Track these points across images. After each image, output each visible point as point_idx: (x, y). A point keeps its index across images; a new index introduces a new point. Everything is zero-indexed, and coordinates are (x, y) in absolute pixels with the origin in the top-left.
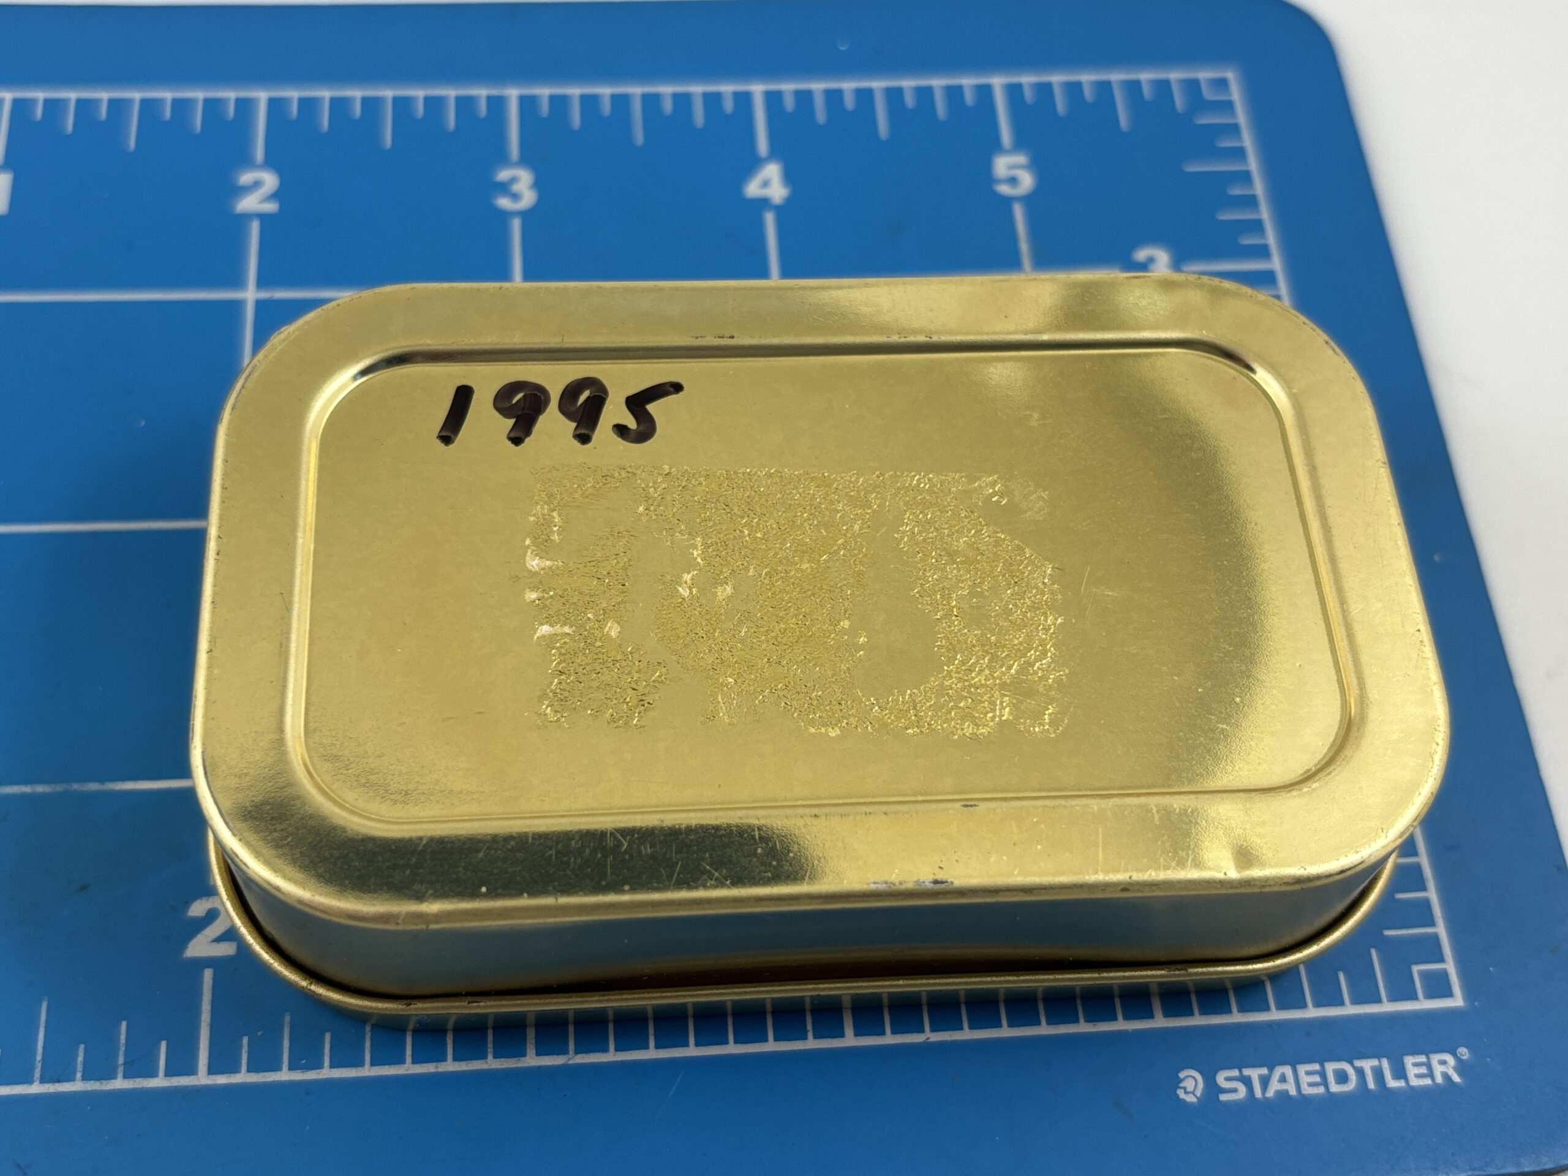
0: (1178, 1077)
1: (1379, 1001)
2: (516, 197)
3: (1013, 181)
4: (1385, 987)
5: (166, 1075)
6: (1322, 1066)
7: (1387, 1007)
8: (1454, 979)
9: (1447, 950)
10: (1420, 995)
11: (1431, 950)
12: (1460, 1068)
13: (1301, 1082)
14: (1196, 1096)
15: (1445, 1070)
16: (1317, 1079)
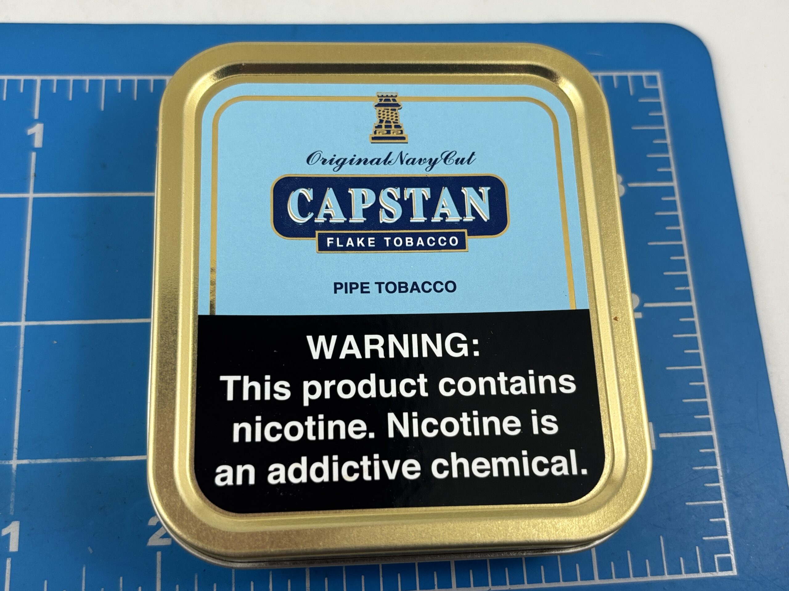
1: (698, 572)
4: (701, 566)
7: (702, 575)
8: (734, 562)
9: (731, 548)
10: (717, 570)
11: (723, 547)
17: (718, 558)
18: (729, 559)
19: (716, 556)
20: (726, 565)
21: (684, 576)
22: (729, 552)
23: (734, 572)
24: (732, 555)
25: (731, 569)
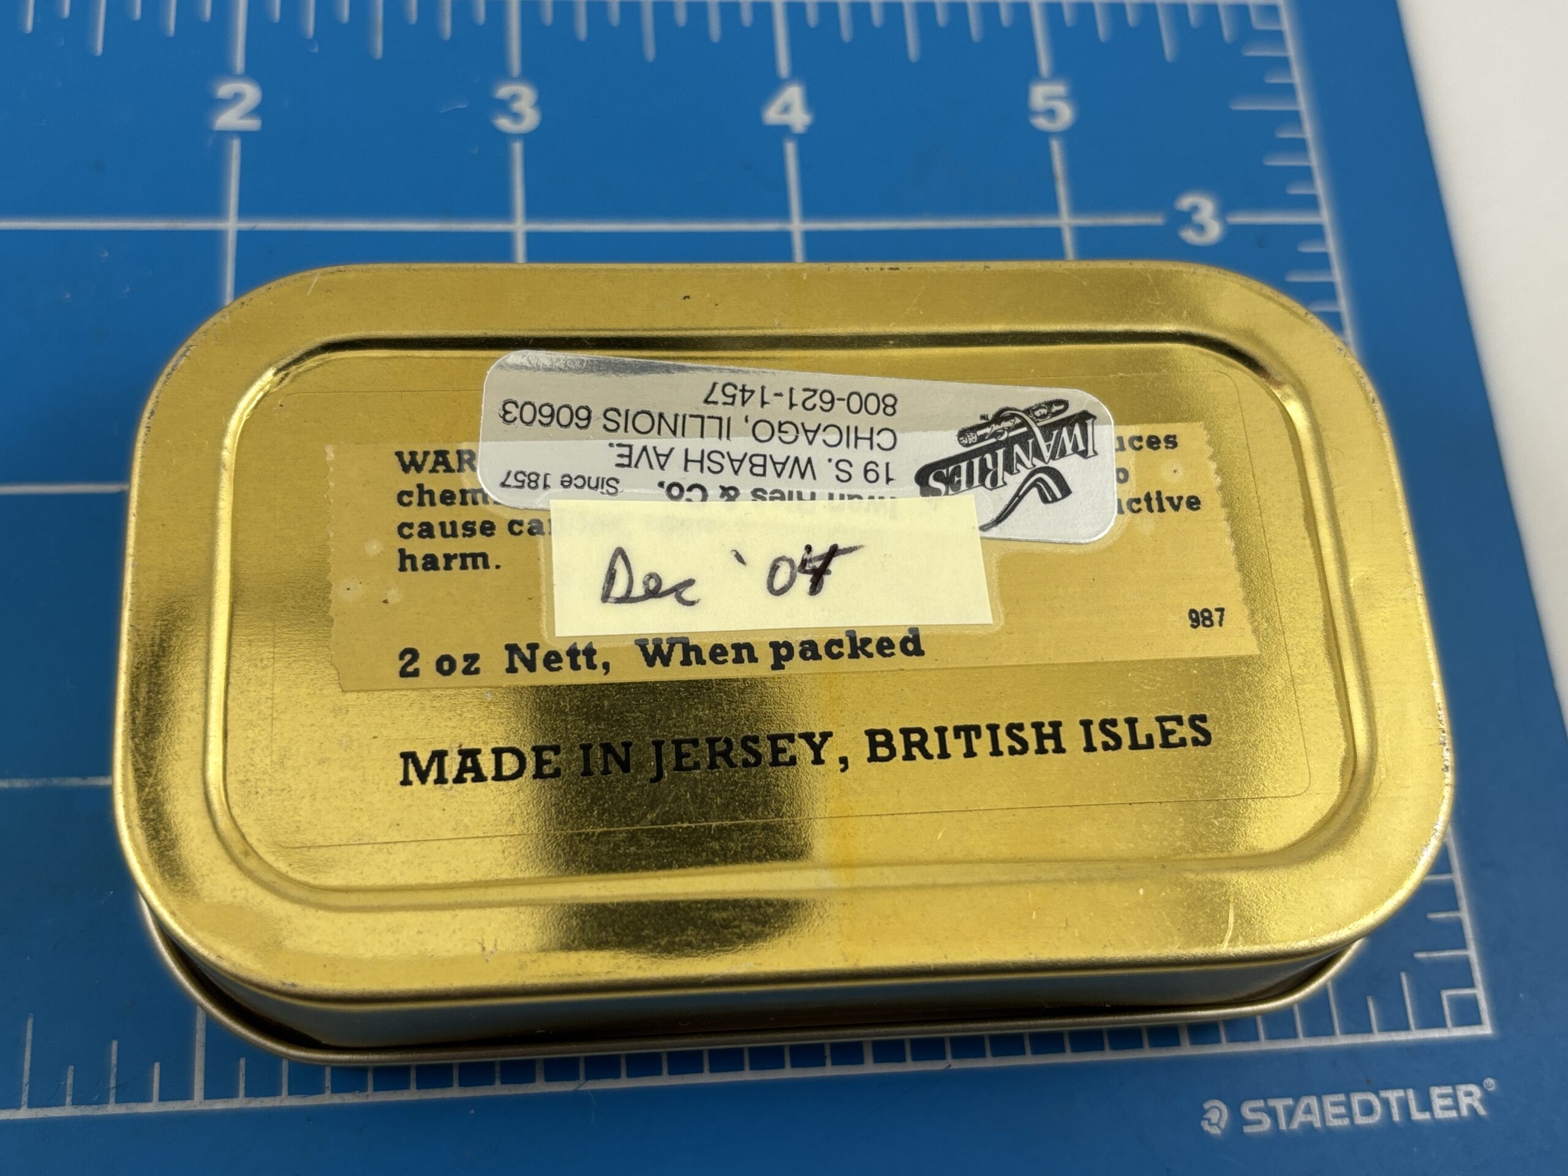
0: (1203, 1108)
1: (1407, 1028)
2: (517, 117)
3: (1051, 113)
4: (1414, 1013)
5: (161, 1100)
6: (1348, 1097)
7: (1416, 1035)
8: (1483, 1005)
9: (1478, 975)
10: (1449, 1022)
11: (1461, 974)
12: (1488, 1099)
13: (1326, 1114)
14: (1219, 1127)
15: (1471, 1102)
16: (1342, 1110)
17: (1451, 999)
18: (1473, 1002)
19: (1446, 994)
20: (1468, 1013)
21: (1378, 1038)
22: (1472, 985)
24: (1480, 992)
25: (1478, 1022)
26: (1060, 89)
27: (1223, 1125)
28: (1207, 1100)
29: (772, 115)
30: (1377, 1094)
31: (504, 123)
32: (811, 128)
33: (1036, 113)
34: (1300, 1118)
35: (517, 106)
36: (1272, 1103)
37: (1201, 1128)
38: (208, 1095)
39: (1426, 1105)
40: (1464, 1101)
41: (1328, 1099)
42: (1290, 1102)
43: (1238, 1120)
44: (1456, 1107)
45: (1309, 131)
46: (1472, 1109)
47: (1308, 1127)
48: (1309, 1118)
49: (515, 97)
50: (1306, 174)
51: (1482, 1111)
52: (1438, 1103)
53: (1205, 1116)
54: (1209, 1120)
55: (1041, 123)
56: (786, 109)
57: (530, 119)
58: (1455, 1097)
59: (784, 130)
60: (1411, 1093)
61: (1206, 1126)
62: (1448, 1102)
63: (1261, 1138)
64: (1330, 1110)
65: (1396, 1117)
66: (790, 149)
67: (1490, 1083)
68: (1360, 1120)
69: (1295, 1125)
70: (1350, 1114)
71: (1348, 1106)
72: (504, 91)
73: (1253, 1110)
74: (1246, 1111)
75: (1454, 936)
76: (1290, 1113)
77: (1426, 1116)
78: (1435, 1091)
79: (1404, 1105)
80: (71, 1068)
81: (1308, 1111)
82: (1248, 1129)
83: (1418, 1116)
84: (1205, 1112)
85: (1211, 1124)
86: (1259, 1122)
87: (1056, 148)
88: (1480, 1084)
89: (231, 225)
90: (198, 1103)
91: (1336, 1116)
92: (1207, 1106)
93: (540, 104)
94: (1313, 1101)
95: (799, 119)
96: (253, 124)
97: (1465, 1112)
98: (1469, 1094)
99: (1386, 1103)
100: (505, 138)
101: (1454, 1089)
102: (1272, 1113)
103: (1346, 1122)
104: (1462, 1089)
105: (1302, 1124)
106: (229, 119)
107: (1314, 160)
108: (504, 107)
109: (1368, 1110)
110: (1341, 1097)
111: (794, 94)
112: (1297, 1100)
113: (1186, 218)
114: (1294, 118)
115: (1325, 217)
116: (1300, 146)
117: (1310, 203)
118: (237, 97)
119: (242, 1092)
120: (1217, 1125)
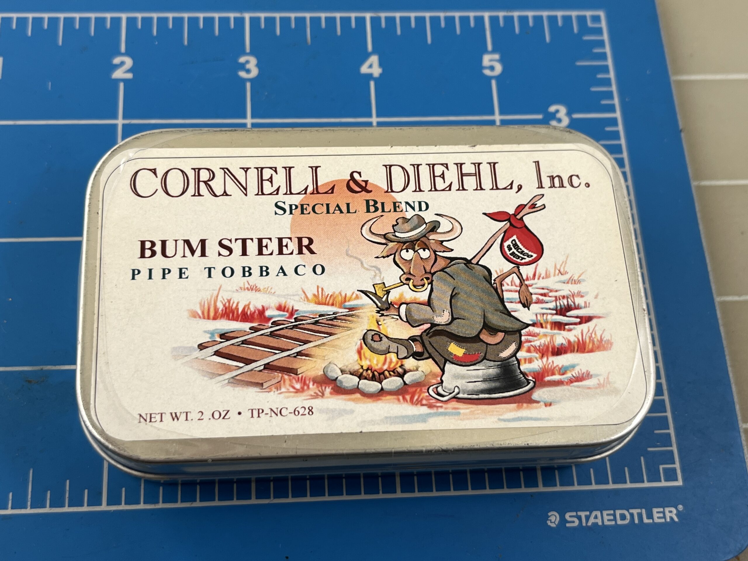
0: (548, 515)
1: (643, 481)
2: (248, 71)
3: (492, 68)
4: (646, 476)
5: (88, 505)
6: (615, 512)
7: (646, 485)
8: (679, 472)
9: (677, 458)
10: (662, 480)
11: (669, 458)
12: (678, 514)
13: (604, 519)
14: (555, 524)
15: (672, 516)
16: (612, 517)
17: (664, 469)
18: (674, 470)
19: (661, 467)
20: (671, 475)
21: (629, 485)
22: (674, 463)
23: (679, 483)
24: (677, 465)
25: (676, 480)
26: (497, 56)
27: (557, 523)
28: (550, 511)
29: (364, 69)
30: (628, 511)
31: (242, 74)
32: (381, 75)
33: (486, 68)
34: (592, 520)
35: (248, 66)
36: (579, 513)
37: (547, 524)
38: (108, 504)
39: (650, 516)
40: (668, 515)
41: (605, 513)
42: (588, 513)
43: (563, 521)
44: (664, 517)
45: (612, 75)
46: (671, 518)
47: (595, 524)
48: (596, 521)
49: (247, 62)
50: (609, 95)
51: (676, 519)
52: (656, 515)
53: (549, 519)
54: (551, 520)
55: (487, 72)
56: (371, 66)
57: (254, 72)
58: (664, 513)
59: (369, 76)
60: (644, 511)
61: (549, 523)
62: (661, 515)
63: (574, 528)
64: (606, 518)
65: (636, 521)
66: (372, 84)
67: (680, 507)
68: (619, 522)
69: (590, 524)
70: (615, 519)
71: (614, 515)
72: (242, 60)
73: (570, 516)
74: (567, 516)
75: (666, 440)
76: (588, 518)
77: (651, 521)
78: (655, 510)
79: (640, 515)
80: (49, 492)
81: (596, 517)
82: (568, 525)
83: (646, 521)
84: (549, 517)
85: (551, 522)
86: (574, 522)
87: (494, 83)
88: (676, 508)
89: (120, 122)
90: (104, 507)
91: (609, 520)
92: (550, 514)
93: (258, 65)
94: (598, 513)
95: (376, 71)
96: (130, 76)
97: (668, 520)
98: (671, 512)
99: (632, 515)
100: (244, 81)
101: (664, 510)
102: (579, 518)
103: (613, 523)
104: (667, 510)
105: (593, 523)
106: (118, 74)
107: (614, 88)
108: (243, 67)
109: (623, 517)
110: (612, 512)
111: (374, 59)
112: (591, 513)
113: (553, 116)
114: (605, 69)
115: (618, 115)
116: (607, 82)
117: (611, 109)
118: (122, 63)
119: (123, 502)
120: (554, 522)
